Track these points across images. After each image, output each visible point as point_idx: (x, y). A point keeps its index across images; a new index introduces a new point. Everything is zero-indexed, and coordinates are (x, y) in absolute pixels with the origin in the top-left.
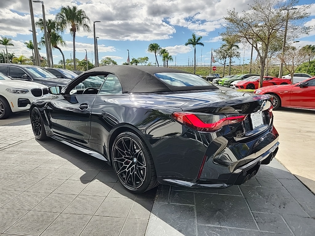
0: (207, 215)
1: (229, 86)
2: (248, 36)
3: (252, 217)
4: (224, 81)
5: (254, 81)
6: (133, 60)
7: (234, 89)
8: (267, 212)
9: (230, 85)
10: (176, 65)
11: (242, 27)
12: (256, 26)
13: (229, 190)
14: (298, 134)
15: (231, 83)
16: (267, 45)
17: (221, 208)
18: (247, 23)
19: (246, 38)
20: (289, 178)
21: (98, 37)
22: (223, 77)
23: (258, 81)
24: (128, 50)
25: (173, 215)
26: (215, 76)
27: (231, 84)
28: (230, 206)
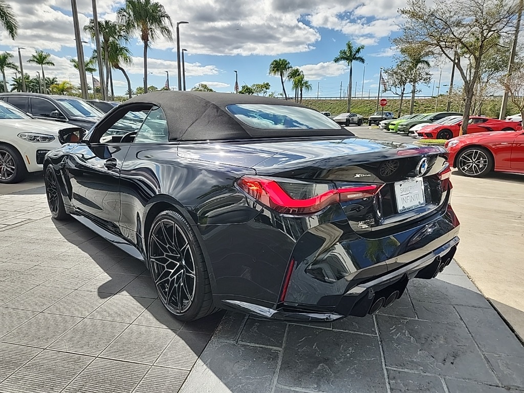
0: (300, 369)
1: (408, 134)
2: (444, 43)
3: (385, 379)
4: (398, 124)
5: (453, 125)
6: (243, 87)
7: (415, 138)
8: (417, 369)
9: (409, 132)
10: (318, 98)
11: (432, 26)
12: (458, 24)
13: (354, 324)
14: (515, 222)
15: (411, 127)
16: (478, 60)
17: (330, 357)
18: (442, 20)
19: (440, 46)
20: (476, 305)
21: (185, 50)
22: (399, 117)
23: (459, 125)
24: (236, 72)
25: (237, 366)
26: (384, 116)
27: (410, 130)
28: (348, 355)
